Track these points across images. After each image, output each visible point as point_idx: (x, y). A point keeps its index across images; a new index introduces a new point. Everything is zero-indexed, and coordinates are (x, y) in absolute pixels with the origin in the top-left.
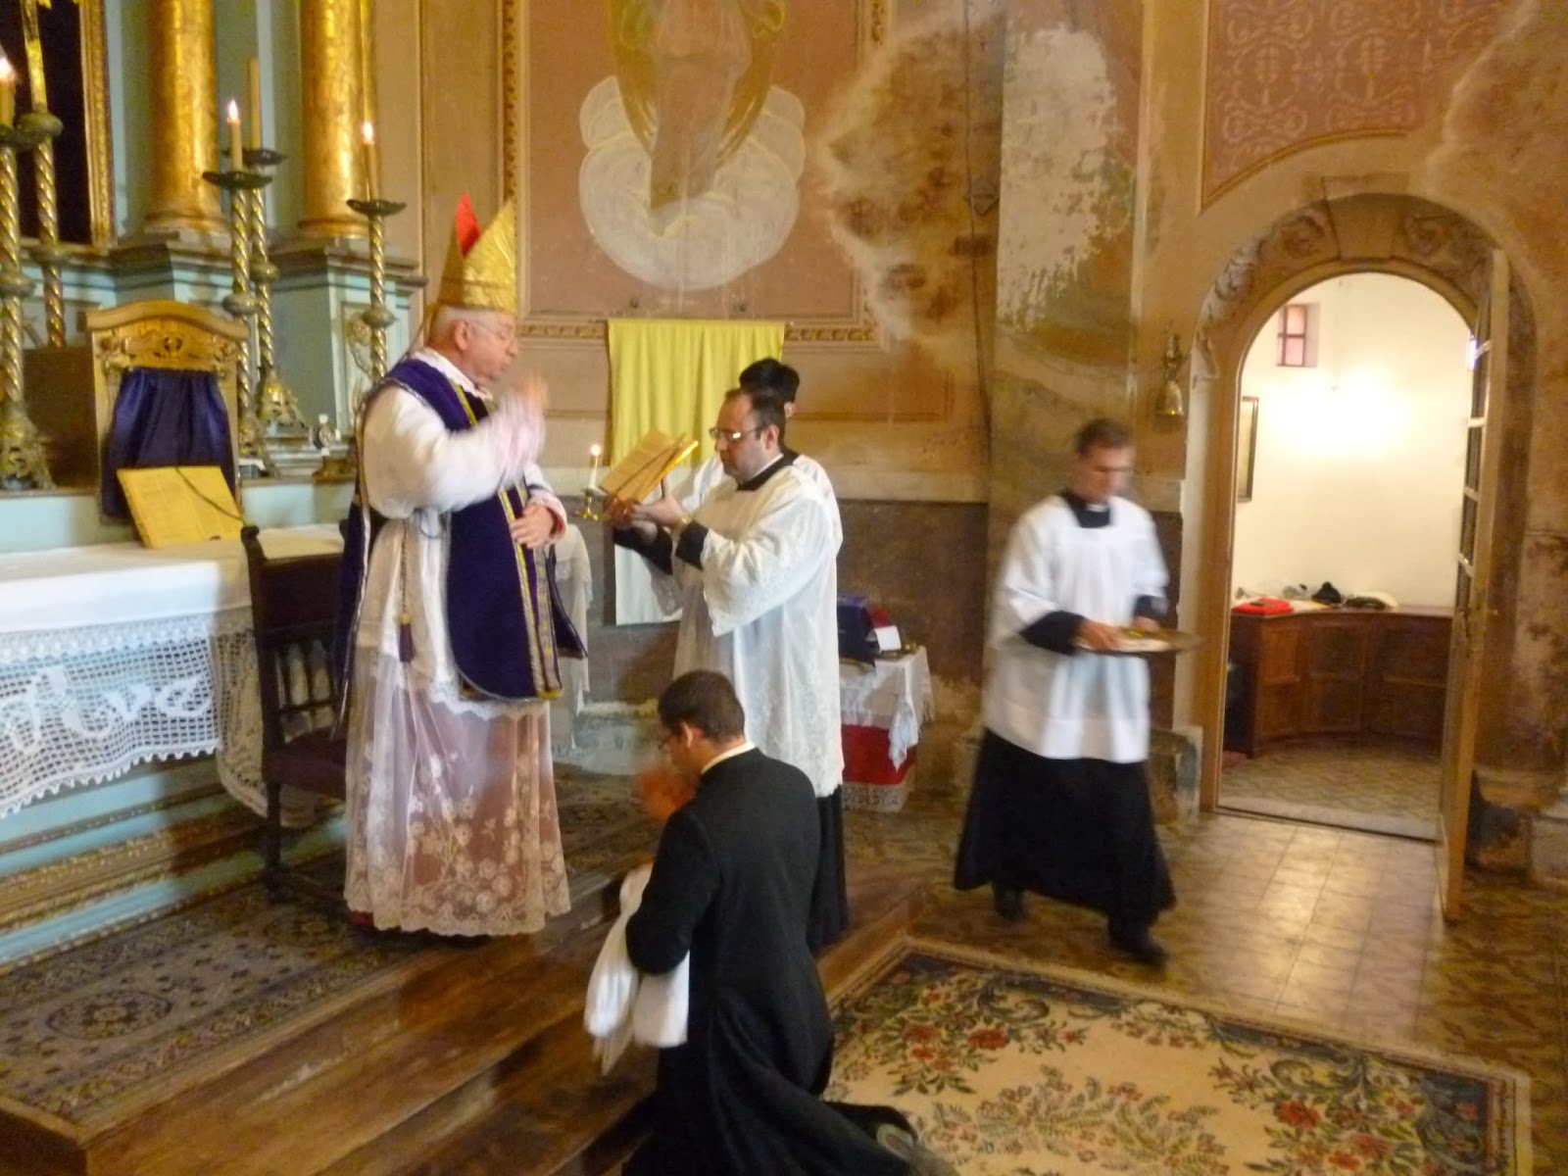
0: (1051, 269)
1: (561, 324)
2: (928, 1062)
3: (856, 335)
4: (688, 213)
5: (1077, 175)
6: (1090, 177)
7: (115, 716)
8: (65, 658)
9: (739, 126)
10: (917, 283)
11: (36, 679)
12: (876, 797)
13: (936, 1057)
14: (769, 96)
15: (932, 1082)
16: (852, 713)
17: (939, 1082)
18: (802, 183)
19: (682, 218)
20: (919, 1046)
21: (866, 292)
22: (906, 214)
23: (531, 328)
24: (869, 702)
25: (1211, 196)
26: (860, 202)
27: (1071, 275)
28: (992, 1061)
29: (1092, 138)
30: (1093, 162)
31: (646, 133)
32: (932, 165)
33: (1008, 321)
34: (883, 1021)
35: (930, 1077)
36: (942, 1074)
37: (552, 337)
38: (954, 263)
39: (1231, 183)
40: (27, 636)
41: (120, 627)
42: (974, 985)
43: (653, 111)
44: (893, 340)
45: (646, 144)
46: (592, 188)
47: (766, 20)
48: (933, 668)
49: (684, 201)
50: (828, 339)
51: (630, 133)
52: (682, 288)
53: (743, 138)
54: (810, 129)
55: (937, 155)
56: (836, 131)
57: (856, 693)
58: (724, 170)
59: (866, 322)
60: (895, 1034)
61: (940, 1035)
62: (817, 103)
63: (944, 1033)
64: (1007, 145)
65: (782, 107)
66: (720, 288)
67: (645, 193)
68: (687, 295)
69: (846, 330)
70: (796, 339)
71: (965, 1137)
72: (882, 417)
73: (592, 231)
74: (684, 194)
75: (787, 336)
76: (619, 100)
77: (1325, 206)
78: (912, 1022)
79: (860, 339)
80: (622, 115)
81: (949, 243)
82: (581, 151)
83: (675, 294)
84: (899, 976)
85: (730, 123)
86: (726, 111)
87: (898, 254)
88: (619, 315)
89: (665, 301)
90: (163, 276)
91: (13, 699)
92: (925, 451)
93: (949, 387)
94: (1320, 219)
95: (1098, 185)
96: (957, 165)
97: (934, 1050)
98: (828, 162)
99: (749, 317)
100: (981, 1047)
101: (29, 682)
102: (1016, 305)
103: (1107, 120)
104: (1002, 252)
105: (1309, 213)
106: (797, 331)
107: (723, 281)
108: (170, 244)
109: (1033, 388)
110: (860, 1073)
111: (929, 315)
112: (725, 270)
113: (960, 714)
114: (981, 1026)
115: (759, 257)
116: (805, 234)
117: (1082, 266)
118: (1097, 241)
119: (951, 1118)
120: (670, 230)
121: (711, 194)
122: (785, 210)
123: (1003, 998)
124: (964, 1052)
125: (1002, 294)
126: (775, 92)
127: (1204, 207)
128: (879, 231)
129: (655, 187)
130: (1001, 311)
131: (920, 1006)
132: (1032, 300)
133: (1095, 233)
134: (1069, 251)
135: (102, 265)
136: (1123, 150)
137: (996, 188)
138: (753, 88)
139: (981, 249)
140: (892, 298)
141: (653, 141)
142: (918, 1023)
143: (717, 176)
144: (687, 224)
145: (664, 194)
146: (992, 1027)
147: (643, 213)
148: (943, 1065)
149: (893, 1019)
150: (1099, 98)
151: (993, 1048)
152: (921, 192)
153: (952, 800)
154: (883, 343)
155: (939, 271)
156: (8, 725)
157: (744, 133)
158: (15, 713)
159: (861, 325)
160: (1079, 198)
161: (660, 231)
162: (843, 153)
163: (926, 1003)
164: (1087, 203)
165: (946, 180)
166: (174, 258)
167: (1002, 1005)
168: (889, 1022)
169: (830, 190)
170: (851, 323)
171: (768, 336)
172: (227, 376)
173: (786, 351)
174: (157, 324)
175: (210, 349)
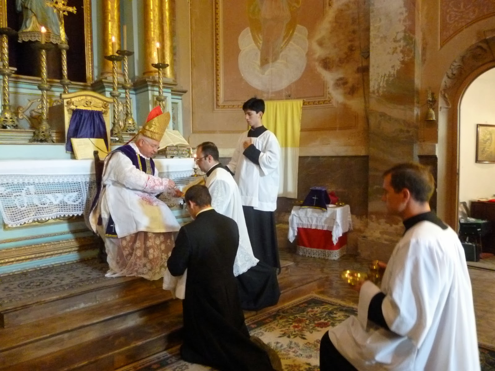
0: (387, 73)
1: (233, 104)
2: (296, 329)
3: (326, 102)
4: (272, 67)
5: (395, 41)
6: (399, 41)
7: (50, 201)
8: (34, 184)
9: (287, 38)
10: (345, 83)
11: (25, 189)
12: (328, 254)
13: (300, 328)
14: (297, 28)
15: (294, 335)
16: (320, 225)
17: (296, 335)
18: (307, 54)
19: (270, 69)
20: (297, 325)
21: (329, 88)
22: (341, 61)
23: (224, 106)
24: (326, 222)
25: (444, 42)
26: (326, 58)
27: (394, 75)
28: (319, 331)
29: (401, 27)
30: (401, 35)
32: (349, 44)
33: (374, 92)
34: (289, 316)
35: (294, 333)
36: (299, 333)
37: (231, 108)
38: (357, 76)
39: (451, 37)
40: (22, 176)
42: (328, 309)
43: (260, 36)
44: (338, 102)
45: (258, 46)
46: (242, 61)
47: (296, 4)
48: (352, 212)
49: (271, 63)
50: (317, 104)
51: (253, 44)
52: (270, 91)
53: (289, 42)
54: (310, 37)
55: (350, 41)
56: (318, 36)
57: (321, 219)
58: (283, 53)
59: (329, 98)
60: (290, 320)
61: (306, 322)
62: (312, 29)
63: (308, 322)
64: (372, 34)
65: (301, 31)
66: (282, 90)
67: (259, 62)
68: (272, 93)
69: (322, 101)
70: (306, 105)
71: (294, 352)
72: (335, 129)
73: (242, 75)
74: (270, 60)
75: (303, 104)
76: (250, 34)
77: (486, 41)
78: (299, 317)
79: (327, 103)
80: (251, 39)
81: (355, 68)
82: (238, 51)
84: (304, 304)
85: (284, 38)
86: (283, 34)
87: (339, 74)
89: (265, 95)
90: (103, 90)
91: (18, 194)
92: (349, 139)
93: (356, 117)
94: (484, 46)
95: (402, 43)
96: (357, 44)
97: (300, 326)
98: (315, 47)
99: (292, 99)
100: (318, 327)
101: (23, 189)
102: (376, 87)
103: (404, 21)
104: (371, 70)
105: (480, 44)
106: (307, 102)
107: (283, 88)
108: (103, 80)
109: (383, 115)
110: (271, 331)
111: (349, 93)
112: (284, 84)
113: (362, 228)
114: (322, 321)
115: (294, 80)
116: (309, 71)
117: (398, 72)
118: (403, 62)
119: (293, 346)
120: (266, 73)
121: (279, 61)
122: (302, 64)
123: (336, 314)
124: (311, 327)
125: (372, 83)
126: (299, 26)
127: (441, 47)
128: (333, 67)
129: (261, 60)
130: (371, 89)
131: (305, 313)
132: (381, 84)
133: (402, 60)
134: (393, 67)
136: (410, 31)
137: (369, 48)
138: (292, 26)
139: (365, 70)
140: (337, 89)
141: (261, 46)
142: (300, 318)
143: (281, 55)
144: (271, 71)
145: (264, 62)
146: (326, 321)
147: (258, 68)
148: (302, 330)
149: (293, 316)
150: (402, 14)
151: (322, 327)
152: (346, 53)
153: (358, 257)
154: (334, 104)
155: (352, 78)
156: (16, 201)
157: (289, 41)
158: (18, 198)
159: (327, 99)
160: (396, 48)
161: (263, 74)
162: (321, 44)
163: (308, 313)
164: (399, 50)
165: (354, 48)
166: (105, 84)
167: (334, 316)
168: (291, 317)
169: (316, 56)
170: (325, 98)
171: (297, 104)
172: (106, 112)
173: (303, 109)
174: (84, 97)
175: (101, 105)
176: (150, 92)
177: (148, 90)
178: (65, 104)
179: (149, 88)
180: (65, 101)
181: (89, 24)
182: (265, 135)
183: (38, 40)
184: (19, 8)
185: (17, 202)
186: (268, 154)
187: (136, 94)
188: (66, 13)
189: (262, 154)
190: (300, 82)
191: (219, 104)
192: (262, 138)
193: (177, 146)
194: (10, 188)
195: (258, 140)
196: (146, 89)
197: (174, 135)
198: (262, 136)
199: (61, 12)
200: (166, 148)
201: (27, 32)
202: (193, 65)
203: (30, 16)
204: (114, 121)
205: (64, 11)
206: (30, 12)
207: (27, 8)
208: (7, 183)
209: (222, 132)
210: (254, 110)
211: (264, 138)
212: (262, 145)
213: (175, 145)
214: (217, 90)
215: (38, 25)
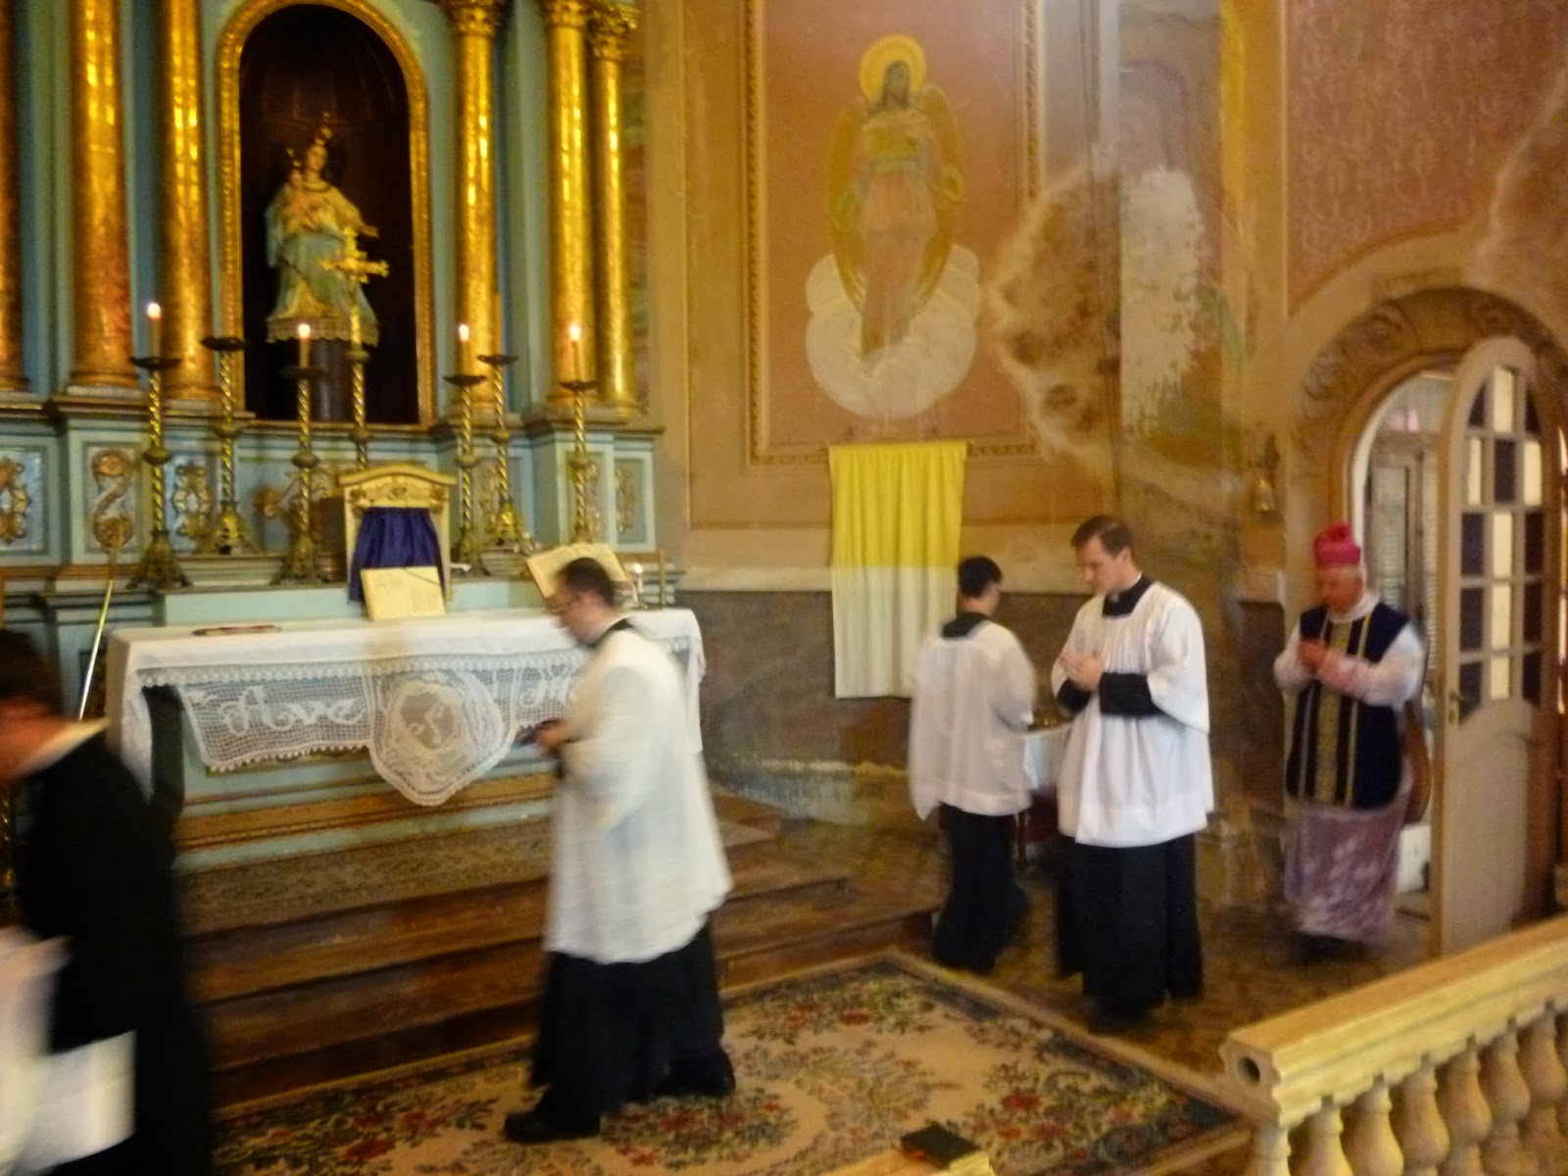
0: (1160, 380)
1: (792, 453)
2: (790, 1023)
3: (1024, 449)
5: (1178, 297)
6: (1185, 298)
7: (295, 719)
8: (263, 682)
10: (1070, 400)
11: (245, 693)
13: (800, 1022)
15: (774, 1034)
17: (779, 1035)
18: (978, 323)
19: (889, 360)
20: (798, 1014)
21: (1030, 412)
22: (1060, 342)
23: (771, 458)
25: (1297, 301)
26: (1024, 335)
27: (1175, 385)
29: (1187, 261)
30: (1190, 283)
31: (857, 296)
32: (1077, 297)
33: (1130, 429)
34: (796, 996)
35: (778, 1031)
36: (789, 1031)
37: (787, 463)
38: (1099, 381)
39: (1312, 289)
40: (238, 667)
41: (301, 665)
42: (899, 987)
43: (862, 278)
44: (1053, 452)
45: (856, 303)
46: (816, 343)
47: (950, 194)
49: (887, 348)
50: (1002, 454)
51: (844, 297)
52: (887, 417)
54: (984, 276)
55: (1083, 288)
56: (1004, 275)
59: (1031, 437)
60: (792, 1004)
61: (824, 1011)
62: (988, 254)
63: (828, 1010)
64: (1126, 274)
65: (962, 261)
66: (917, 415)
67: (856, 343)
68: (891, 423)
69: (1015, 446)
70: (977, 455)
72: (1045, 520)
73: (817, 377)
74: (887, 339)
75: (969, 454)
76: (836, 272)
77: (1393, 303)
78: (815, 1000)
79: (1027, 453)
80: (838, 283)
81: (1092, 363)
82: (806, 315)
83: (881, 423)
84: (851, 973)
85: (921, 282)
86: (918, 268)
87: (1054, 376)
88: (838, 443)
89: (874, 429)
90: (449, 444)
91: (230, 703)
94: (1394, 315)
95: (1193, 304)
97: (804, 1018)
98: (999, 304)
99: (939, 439)
100: (842, 1022)
101: (241, 694)
102: (1136, 415)
103: (1198, 246)
104: (1125, 369)
105: (1382, 311)
106: (978, 448)
107: (919, 410)
109: (1151, 490)
111: (1080, 428)
112: (921, 400)
114: (863, 1010)
115: (947, 389)
116: (983, 366)
117: (1185, 378)
118: (1196, 355)
120: (879, 370)
121: (909, 339)
122: (965, 346)
123: (907, 998)
124: (825, 1022)
125: (1125, 405)
126: (956, 249)
127: (1291, 313)
128: (1040, 357)
130: (1125, 421)
131: (837, 992)
132: (1148, 410)
133: (1192, 347)
134: (1174, 365)
135: (424, 437)
136: (1211, 271)
137: (1119, 313)
138: (939, 248)
139: (1111, 367)
140: (1051, 415)
141: (862, 301)
142: (818, 1001)
144: (890, 365)
145: (872, 342)
146: (871, 1012)
148: (800, 1026)
149: (805, 997)
150: (1191, 226)
152: (1071, 321)
154: (1044, 454)
155: (1086, 386)
156: (226, 718)
158: (230, 711)
159: (1027, 441)
160: (1178, 317)
161: (869, 373)
162: (1010, 296)
163: (844, 991)
164: (1185, 323)
165: (1088, 309)
167: (900, 1001)
168: (799, 998)
169: (1000, 327)
170: (1021, 439)
171: (951, 456)
172: (438, 510)
173: (967, 465)
174: (389, 480)
175: (427, 493)
176: (558, 444)
177: (553, 441)
178: (347, 496)
179: (557, 435)
180: (347, 492)
184: (272, 262)
185: (227, 721)
187: (531, 446)
188: (364, 280)
190: (959, 395)
191: (758, 454)
194: (214, 693)
196: (548, 439)
199: (353, 278)
201: (284, 318)
202: (694, 355)
203: (294, 281)
205: (360, 275)
206: (293, 272)
207: (286, 262)
208: (210, 683)
209: (766, 524)
214: (753, 417)
215: (311, 299)
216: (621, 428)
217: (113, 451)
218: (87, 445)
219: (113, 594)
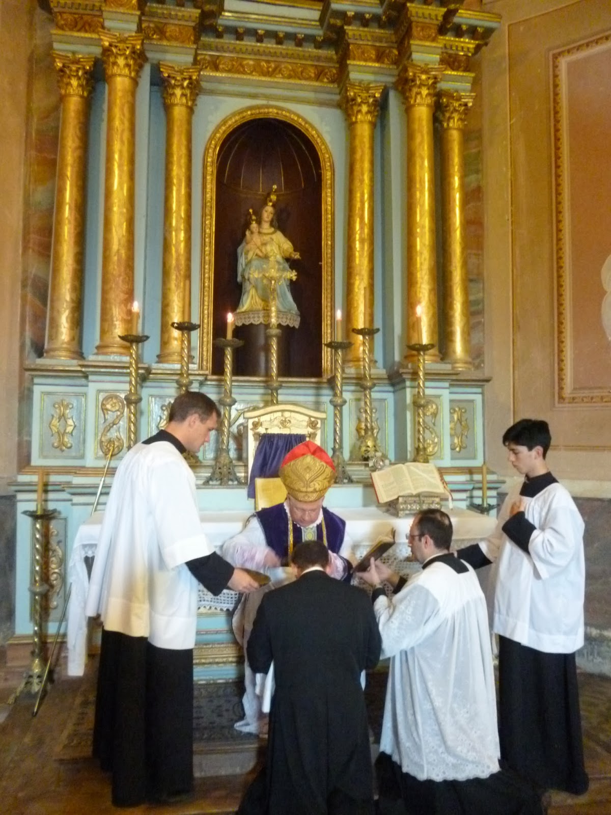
1: (591, 395)
23: (574, 399)
37: (587, 402)
46: (610, 314)
82: (602, 294)
135: (324, 386)
174: (279, 414)
175: (305, 424)
176: (408, 390)
177: (404, 388)
178: (250, 426)
179: (408, 383)
180: (251, 423)
181: (329, 287)
182: (546, 495)
183: (253, 322)
184: (239, 279)
186: (548, 534)
187: (394, 392)
189: (535, 533)
191: (564, 396)
192: (541, 499)
193: (418, 495)
195: (532, 503)
196: (400, 386)
197: (421, 473)
198: (541, 496)
200: (397, 499)
201: (243, 312)
202: (516, 327)
203: (248, 289)
204: (334, 447)
206: (247, 283)
207: (246, 279)
210: (523, 445)
211: (545, 502)
212: (540, 514)
213: (414, 493)
214: (561, 369)
215: (257, 299)
216: (454, 377)
217: (112, 396)
218: (99, 391)
219: (103, 487)
